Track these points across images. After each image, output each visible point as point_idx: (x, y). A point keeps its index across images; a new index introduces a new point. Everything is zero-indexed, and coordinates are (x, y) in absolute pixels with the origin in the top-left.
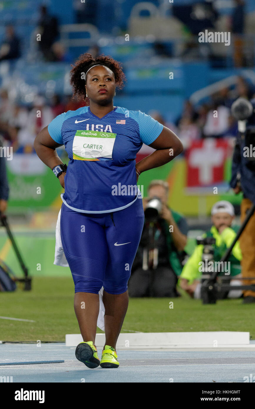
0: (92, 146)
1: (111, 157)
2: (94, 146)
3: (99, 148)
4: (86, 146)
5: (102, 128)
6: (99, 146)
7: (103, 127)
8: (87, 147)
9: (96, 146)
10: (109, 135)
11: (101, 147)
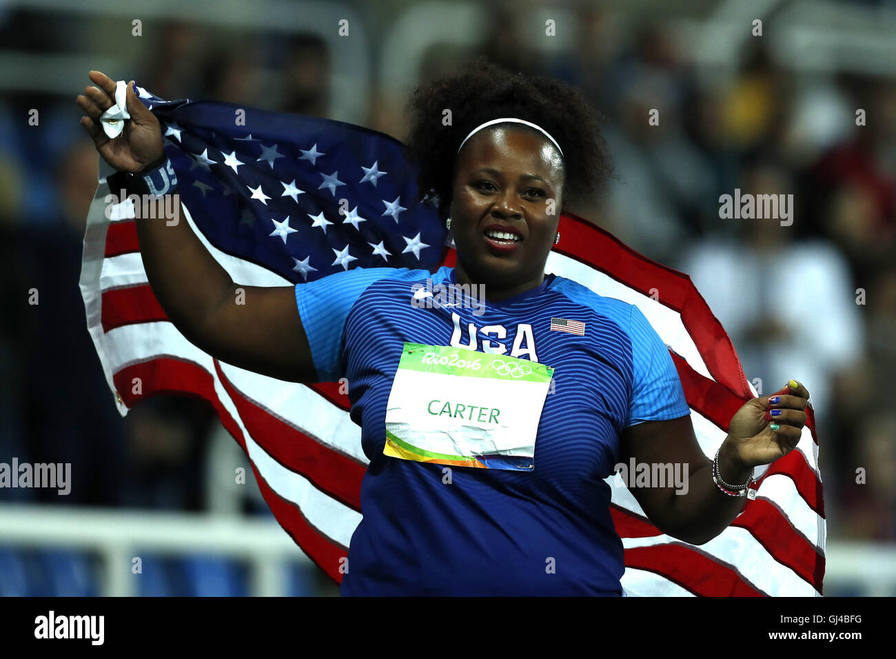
0: (460, 408)
1: (532, 455)
2: (468, 410)
3: (487, 418)
4: (436, 408)
5: (503, 339)
6: (488, 413)
7: (504, 337)
8: (443, 411)
9: (476, 412)
10: (525, 369)
11: (495, 413)
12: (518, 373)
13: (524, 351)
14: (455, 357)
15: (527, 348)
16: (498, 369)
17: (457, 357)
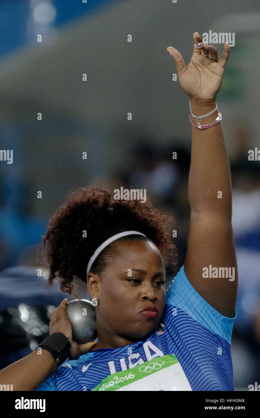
12: (157, 367)
13: (155, 356)
14: (116, 379)
15: (155, 353)
16: (145, 371)
17: (117, 378)
